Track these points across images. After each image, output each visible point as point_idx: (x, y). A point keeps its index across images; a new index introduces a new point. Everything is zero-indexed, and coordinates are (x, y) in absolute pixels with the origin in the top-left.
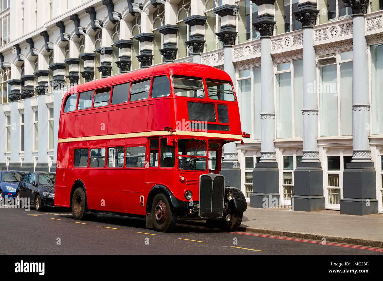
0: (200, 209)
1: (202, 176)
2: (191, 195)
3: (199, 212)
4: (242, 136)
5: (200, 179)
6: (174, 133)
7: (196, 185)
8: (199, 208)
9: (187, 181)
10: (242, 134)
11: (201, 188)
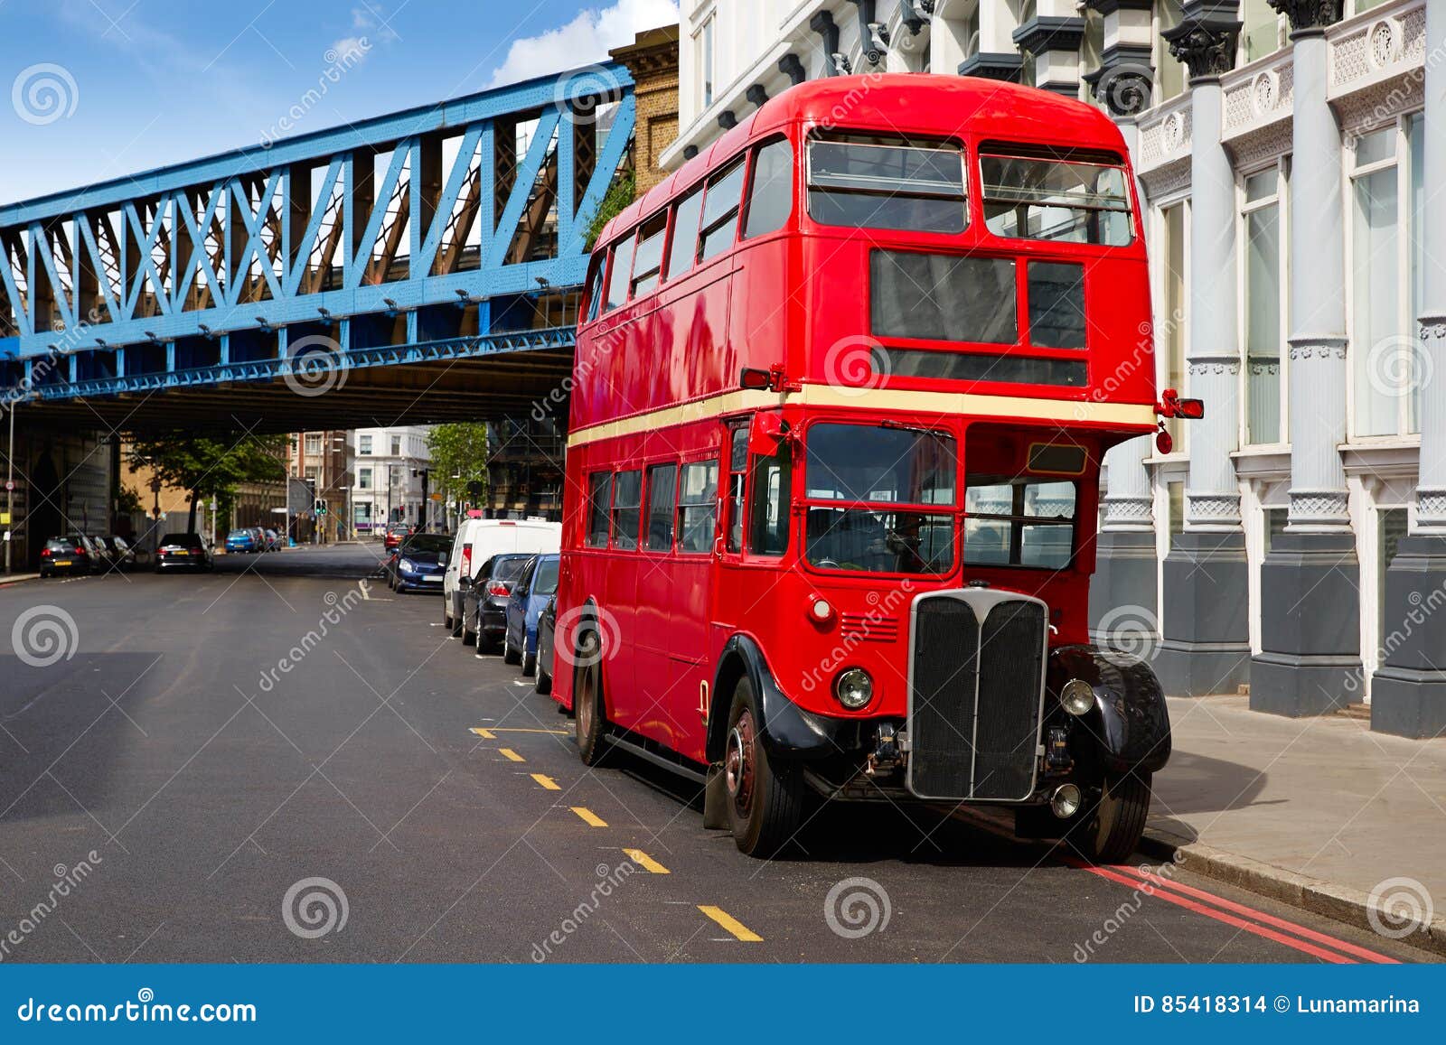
0: (911, 754)
1: (923, 601)
2: (865, 691)
3: (905, 770)
4: (1157, 411)
5: (914, 613)
6: (794, 398)
7: (894, 641)
8: (908, 752)
9: (844, 624)
10: (1160, 399)
11: (917, 654)
